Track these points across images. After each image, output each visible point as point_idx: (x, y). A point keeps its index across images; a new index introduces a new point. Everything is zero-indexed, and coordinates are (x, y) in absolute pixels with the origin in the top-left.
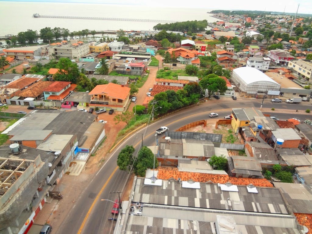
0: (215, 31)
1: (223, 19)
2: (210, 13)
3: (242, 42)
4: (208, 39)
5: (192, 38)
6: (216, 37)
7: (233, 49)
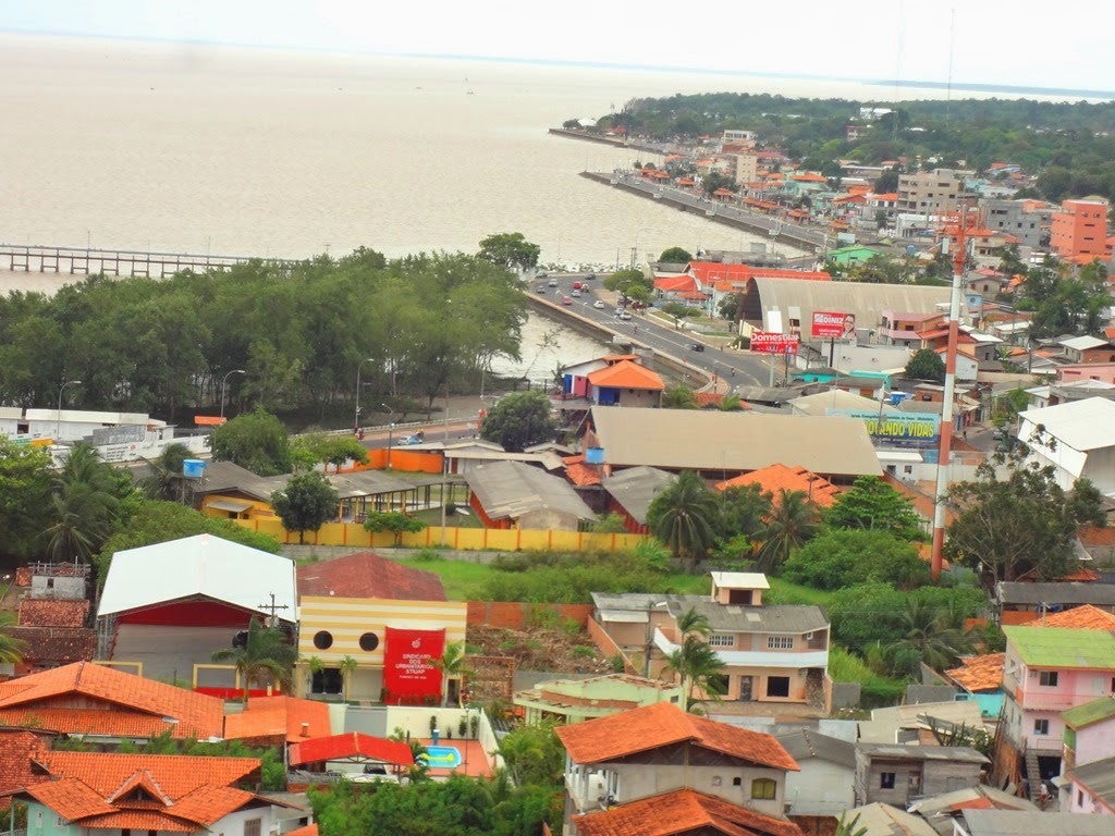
0: (611, 396)
1: (756, 216)
2: (595, 133)
3: (946, 553)
4: (498, 510)
5: (280, 507)
6: (615, 485)
7: (820, 658)
